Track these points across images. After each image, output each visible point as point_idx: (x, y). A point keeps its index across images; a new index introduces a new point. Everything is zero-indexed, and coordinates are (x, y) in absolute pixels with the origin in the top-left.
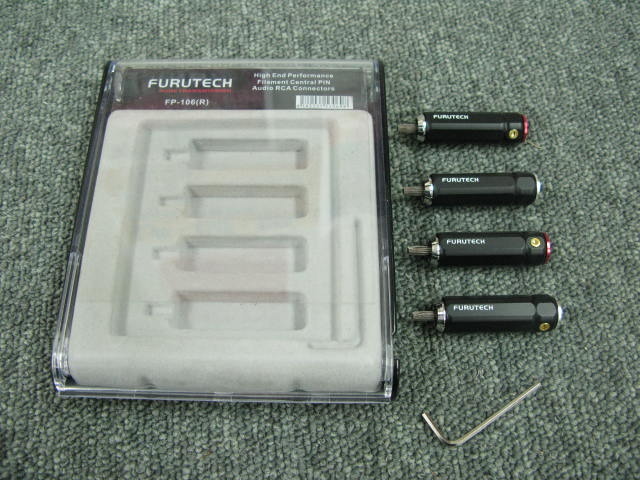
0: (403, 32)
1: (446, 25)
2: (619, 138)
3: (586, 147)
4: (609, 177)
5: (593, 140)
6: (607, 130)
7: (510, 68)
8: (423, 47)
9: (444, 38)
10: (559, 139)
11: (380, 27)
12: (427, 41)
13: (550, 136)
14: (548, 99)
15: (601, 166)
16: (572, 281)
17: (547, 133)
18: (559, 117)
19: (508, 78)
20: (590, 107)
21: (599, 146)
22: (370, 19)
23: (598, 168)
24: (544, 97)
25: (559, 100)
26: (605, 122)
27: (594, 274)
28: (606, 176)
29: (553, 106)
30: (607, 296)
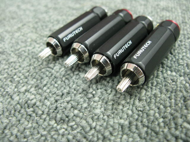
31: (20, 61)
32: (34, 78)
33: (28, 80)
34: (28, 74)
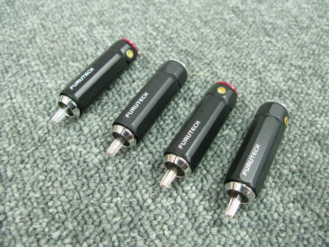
0: (64, 31)
1: (96, 17)
2: (258, 49)
3: (239, 63)
4: (267, 78)
5: (241, 56)
6: (247, 47)
7: (157, 29)
8: (82, 36)
9: (98, 25)
10: (216, 64)
11: (44, 33)
12: (85, 31)
13: (208, 64)
14: (194, 40)
15: (257, 72)
16: (286, 172)
17: (205, 63)
18: (208, 49)
19: (158, 35)
20: (227, 36)
21: (248, 59)
22: (35, 31)
23: (256, 75)
24: (191, 39)
25: (203, 38)
26: (243, 42)
27: (299, 158)
28: (265, 79)
29: (200, 43)
30: (319, 172)
31: (64, 173)
32: (75, 218)
33: (67, 219)
34: (69, 206)
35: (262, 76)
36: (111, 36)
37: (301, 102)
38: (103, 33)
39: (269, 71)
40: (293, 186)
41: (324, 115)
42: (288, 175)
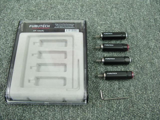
35: (149, 42)
36: (116, 13)
37: (154, 53)
38: (115, 11)
39: (152, 41)
40: (138, 69)
41: (158, 59)
42: (138, 66)
